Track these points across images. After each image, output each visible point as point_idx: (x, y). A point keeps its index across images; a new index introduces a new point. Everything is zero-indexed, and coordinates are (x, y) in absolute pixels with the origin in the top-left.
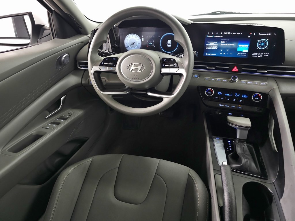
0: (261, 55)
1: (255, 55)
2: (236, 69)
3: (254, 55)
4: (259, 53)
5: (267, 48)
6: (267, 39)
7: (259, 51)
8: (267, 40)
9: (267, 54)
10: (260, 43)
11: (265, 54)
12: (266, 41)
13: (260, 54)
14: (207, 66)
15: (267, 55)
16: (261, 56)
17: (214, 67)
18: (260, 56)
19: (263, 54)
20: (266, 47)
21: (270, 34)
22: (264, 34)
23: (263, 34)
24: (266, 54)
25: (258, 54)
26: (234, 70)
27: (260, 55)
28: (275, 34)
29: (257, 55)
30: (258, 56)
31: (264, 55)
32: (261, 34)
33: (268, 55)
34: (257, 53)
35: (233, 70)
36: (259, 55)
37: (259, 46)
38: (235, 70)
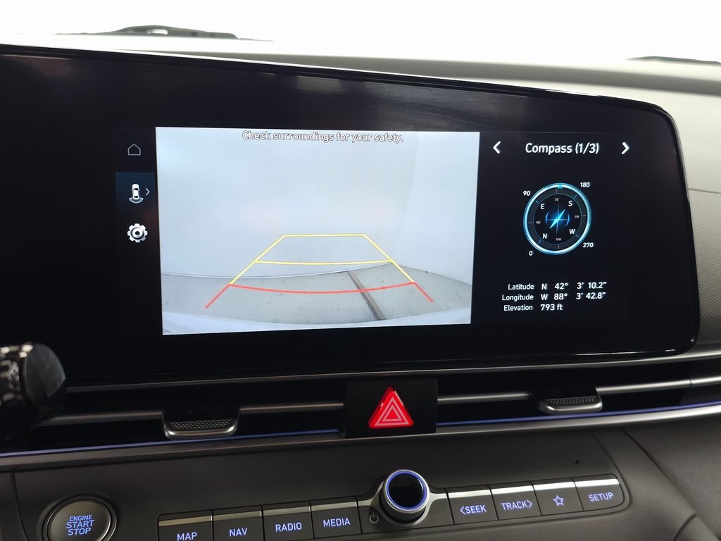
0: (557, 297)
1: (521, 297)
2: (392, 413)
3: (512, 303)
4: (544, 287)
5: (591, 245)
6: (585, 185)
7: (545, 270)
8: (583, 190)
9: (592, 285)
10: (537, 214)
11: (580, 285)
12: (579, 191)
13: (551, 291)
14: (171, 419)
15: (596, 291)
16: (560, 306)
17: (230, 416)
18: (555, 300)
19: (571, 290)
20: (582, 239)
21: (595, 148)
22: (559, 149)
23: (550, 149)
24: (586, 290)
25: (537, 292)
26: (382, 421)
27: (551, 300)
28: (627, 148)
29: (531, 297)
30: (537, 302)
31: (579, 295)
32: (537, 149)
33: (600, 295)
34: (531, 287)
35: (377, 424)
36: (544, 297)
37: (537, 232)
38: (393, 415)
